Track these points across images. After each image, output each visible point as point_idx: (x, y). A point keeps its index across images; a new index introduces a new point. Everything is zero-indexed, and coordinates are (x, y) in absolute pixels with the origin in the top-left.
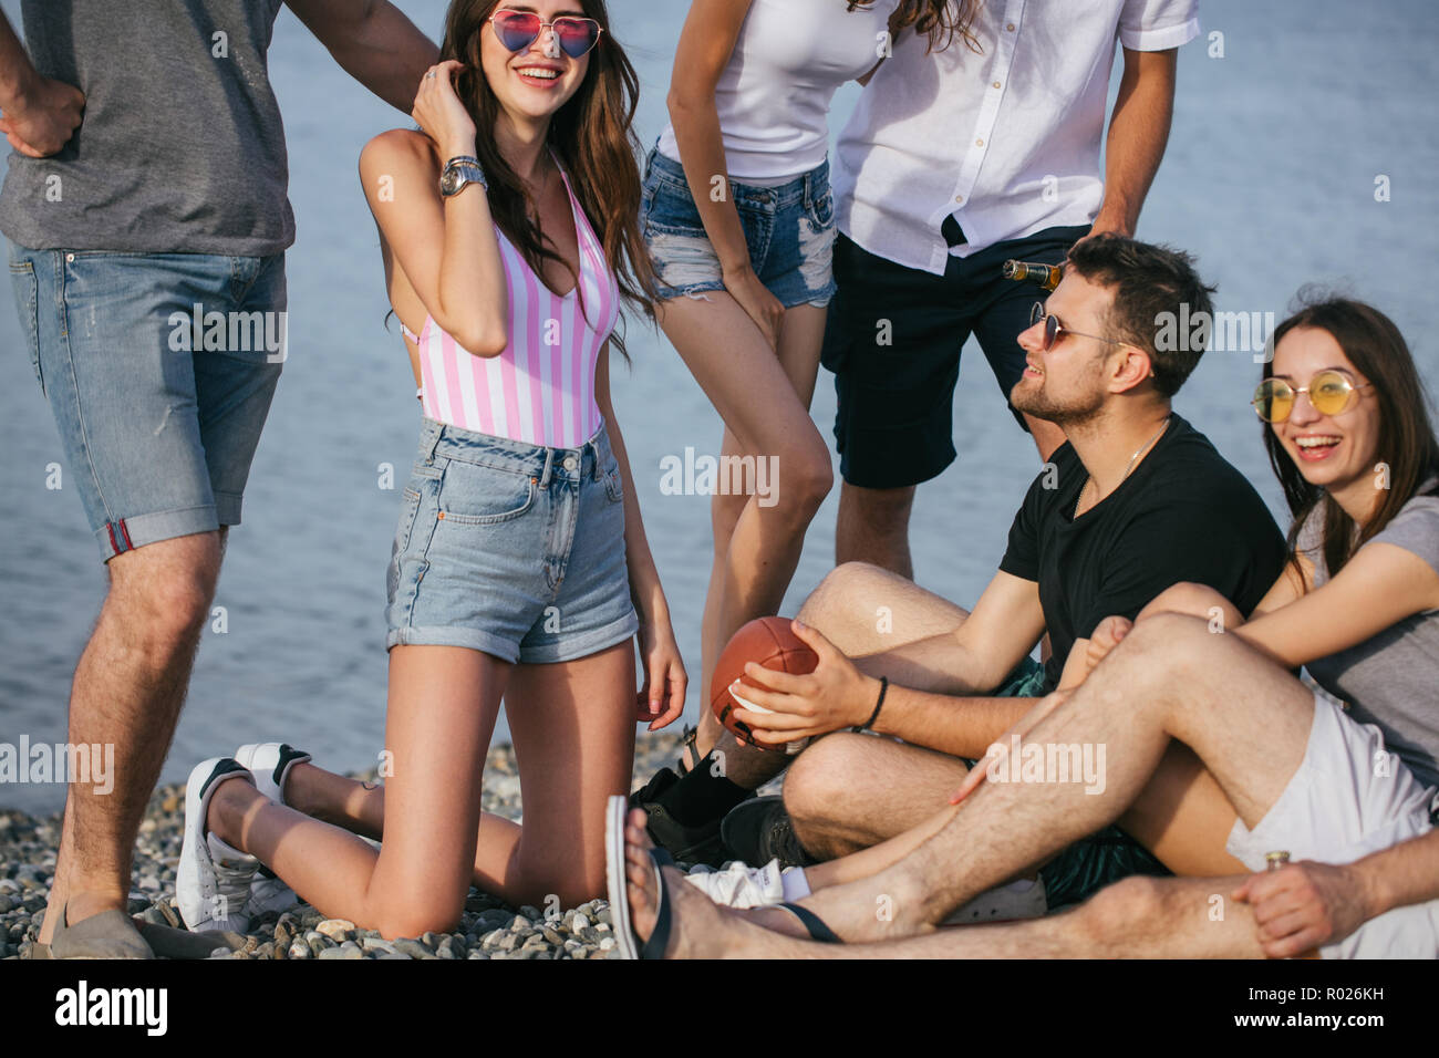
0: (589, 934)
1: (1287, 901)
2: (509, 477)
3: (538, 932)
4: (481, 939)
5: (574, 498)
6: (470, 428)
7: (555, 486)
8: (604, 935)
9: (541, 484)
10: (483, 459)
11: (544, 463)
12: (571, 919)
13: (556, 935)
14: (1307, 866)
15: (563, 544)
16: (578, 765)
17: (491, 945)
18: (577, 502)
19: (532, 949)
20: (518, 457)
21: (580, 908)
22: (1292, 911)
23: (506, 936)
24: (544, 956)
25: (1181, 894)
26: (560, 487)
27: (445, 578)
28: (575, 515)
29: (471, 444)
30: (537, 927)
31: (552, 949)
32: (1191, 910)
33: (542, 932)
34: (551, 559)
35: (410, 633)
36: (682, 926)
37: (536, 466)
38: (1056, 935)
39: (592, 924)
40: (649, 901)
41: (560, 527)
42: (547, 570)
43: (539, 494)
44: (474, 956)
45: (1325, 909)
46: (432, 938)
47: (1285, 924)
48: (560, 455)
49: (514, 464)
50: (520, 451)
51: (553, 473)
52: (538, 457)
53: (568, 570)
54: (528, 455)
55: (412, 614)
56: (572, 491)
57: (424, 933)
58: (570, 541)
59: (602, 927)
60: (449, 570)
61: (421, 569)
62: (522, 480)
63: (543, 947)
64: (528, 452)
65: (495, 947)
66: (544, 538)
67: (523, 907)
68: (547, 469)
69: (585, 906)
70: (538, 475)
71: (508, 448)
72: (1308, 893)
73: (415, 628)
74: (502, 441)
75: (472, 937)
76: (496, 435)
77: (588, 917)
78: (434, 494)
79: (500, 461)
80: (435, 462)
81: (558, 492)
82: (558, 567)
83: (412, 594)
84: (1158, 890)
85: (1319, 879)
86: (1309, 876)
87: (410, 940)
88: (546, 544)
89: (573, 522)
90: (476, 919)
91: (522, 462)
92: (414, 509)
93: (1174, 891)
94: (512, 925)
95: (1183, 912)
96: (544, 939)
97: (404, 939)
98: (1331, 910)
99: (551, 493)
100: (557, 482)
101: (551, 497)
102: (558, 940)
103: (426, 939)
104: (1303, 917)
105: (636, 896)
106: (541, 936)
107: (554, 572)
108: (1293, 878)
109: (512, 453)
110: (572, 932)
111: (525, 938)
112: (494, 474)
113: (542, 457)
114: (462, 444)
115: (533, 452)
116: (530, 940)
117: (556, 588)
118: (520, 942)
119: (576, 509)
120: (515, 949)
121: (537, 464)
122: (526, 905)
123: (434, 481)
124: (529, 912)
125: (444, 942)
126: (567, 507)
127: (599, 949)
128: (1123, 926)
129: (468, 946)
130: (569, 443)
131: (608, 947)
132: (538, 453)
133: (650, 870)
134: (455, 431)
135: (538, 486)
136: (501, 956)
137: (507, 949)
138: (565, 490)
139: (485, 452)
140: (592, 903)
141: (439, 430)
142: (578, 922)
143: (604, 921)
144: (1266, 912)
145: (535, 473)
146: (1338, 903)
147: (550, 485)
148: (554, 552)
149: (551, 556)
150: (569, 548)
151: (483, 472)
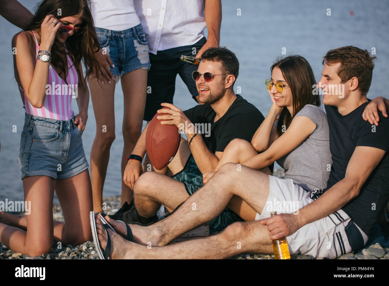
0: (87, 250)
1: (276, 225)
2: (51, 129)
3: (73, 251)
4: (58, 255)
5: (69, 134)
6: (39, 116)
7: (64, 131)
8: (92, 250)
9: (60, 131)
10: (43, 124)
11: (60, 125)
12: (82, 247)
13: (78, 251)
14: (282, 215)
15: (67, 147)
16: (78, 205)
17: (61, 256)
18: (70, 135)
19: (72, 256)
20: (53, 123)
21: (84, 244)
22: (278, 227)
23: (65, 253)
24: (76, 258)
25: (249, 225)
26: (65, 131)
27: (36, 157)
28: (70, 139)
29: (40, 120)
30: (73, 250)
31: (78, 255)
32: (252, 229)
33: (74, 251)
34: (64, 151)
35: (29, 173)
36: (114, 245)
37: (58, 126)
38: (217, 240)
39: (88, 248)
40: (104, 238)
41: (66, 142)
42: (63, 154)
43: (60, 133)
44: (57, 258)
45: (287, 226)
46: (44, 255)
47: (276, 231)
48: (64, 122)
49: (52, 125)
50: (53, 122)
51: (63, 127)
52: (58, 123)
53: (69, 154)
54: (56, 123)
55: (28, 168)
56: (68, 132)
57: (42, 255)
58: (69, 146)
59: (91, 248)
60: (37, 155)
61: (29, 156)
62: (55, 130)
63: (75, 255)
64: (56, 122)
65: (62, 256)
66: (62, 145)
67: (68, 245)
68: (61, 127)
69: (85, 243)
70: (59, 128)
71: (50, 121)
72: (282, 223)
73: (30, 172)
74: (48, 119)
75: (55, 254)
76: (47, 117)
77: (87, 246)
78: (30, 134)
79: (48, 125)
80: (30, 126)
81: (64, 132)
82: (66, 153)
83: (27, 163)
84: (243, 225)
85: (285, 218)
86: (282, 218)
87: (39, 256)
88: (62, 147)
89: (69, 141)
90: (55, 250)
91: (54, 125)
92: (25, 139)
93: (247, 225)
94: (66, 250)
95: (250, 230)
96: (75, 253)
97: (37, 256)
98: (289, 226)
99: (63, 133)
100: (64, 130)
101: (63, 134)
102: (79, 253)
103: (43, 255)
104: (281, 229)
105: (101, 237)
106: (74, 252)
107: (65, 154)
108: (278, 219)
109: (51, 122)
110: (83, 250)
111: (70, 253)
112: (47, 128)
113: (60, 123)
114: (37, 120)
115: (57, 122)
116: (71, 254)
117: (66, 159)
118: (69, 254)
119: (70, 137)
120: (68, 256)
121: (58, 125)
122: (69, 244)
123: (30, 131)
124: (70, 246)
125: (48, 256)
126: (68, 137)
127: (91, 254)
128: (234, 235)
129: (55, 257)
130: (67, 119)
131: (93, 253)
132: (58, 122)
133: (104, 230)
134: (35, 117)
135: (59, 131)
136: (64, 258)
137: (66, 256)
138: (67, 132)
139: (44, 122)
140: (87, 242)
141: (31, 117)
142: (84, 248)
143: (91, 247)
144: (271, 228)
145: (58, 128)
146: (291, 224)
147: (62, 131)
148: (65, 149)
149: (64, 150)
150: (69, 148)
151: (44, 128)
